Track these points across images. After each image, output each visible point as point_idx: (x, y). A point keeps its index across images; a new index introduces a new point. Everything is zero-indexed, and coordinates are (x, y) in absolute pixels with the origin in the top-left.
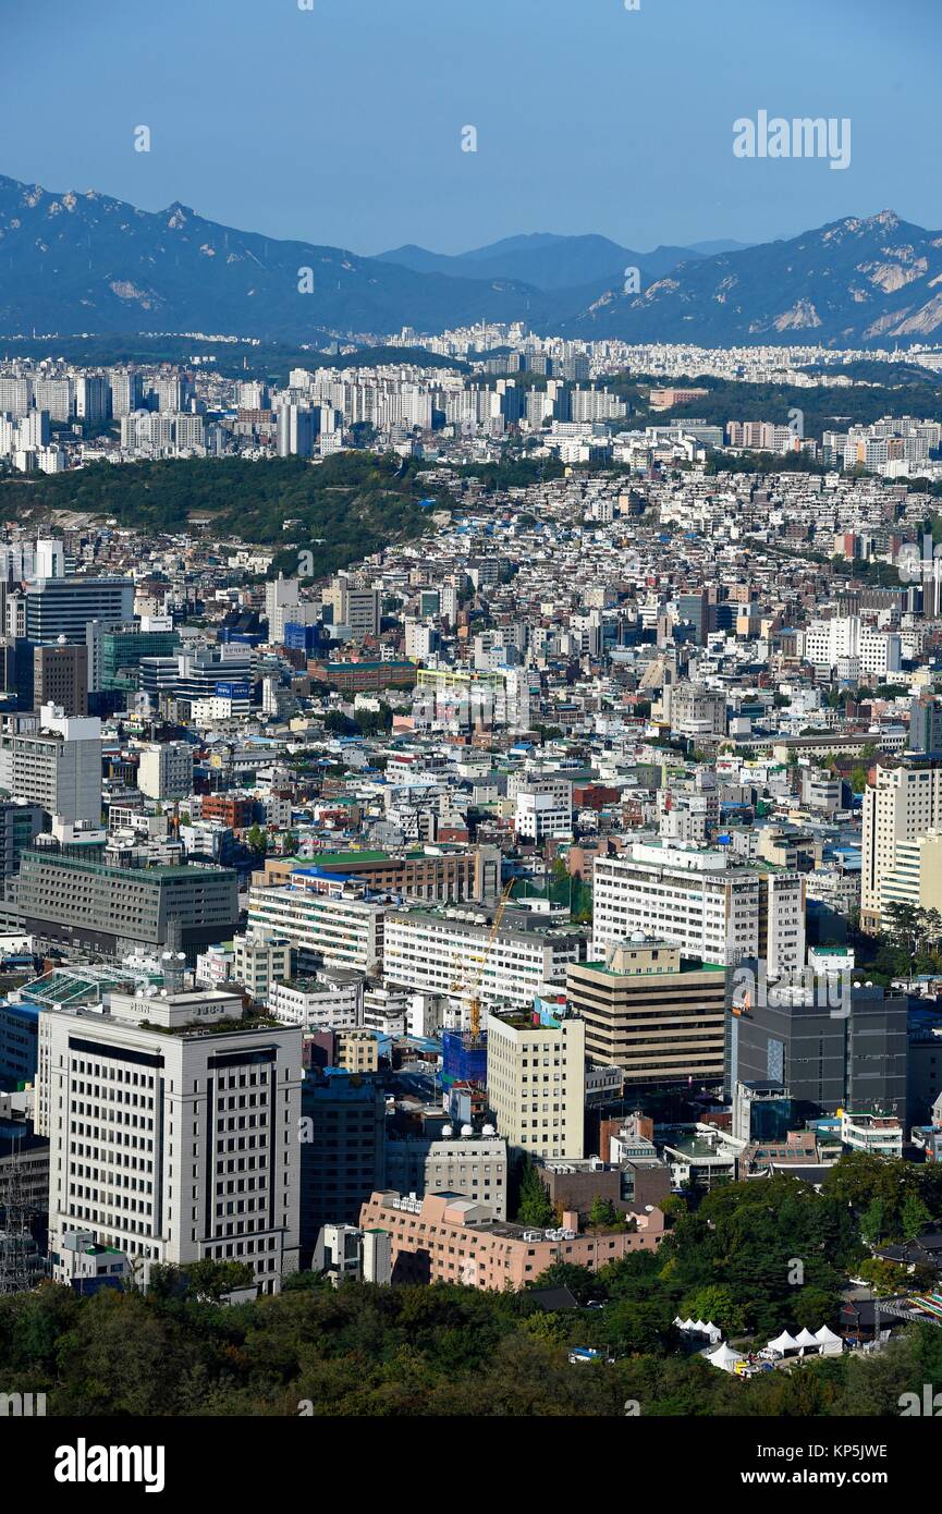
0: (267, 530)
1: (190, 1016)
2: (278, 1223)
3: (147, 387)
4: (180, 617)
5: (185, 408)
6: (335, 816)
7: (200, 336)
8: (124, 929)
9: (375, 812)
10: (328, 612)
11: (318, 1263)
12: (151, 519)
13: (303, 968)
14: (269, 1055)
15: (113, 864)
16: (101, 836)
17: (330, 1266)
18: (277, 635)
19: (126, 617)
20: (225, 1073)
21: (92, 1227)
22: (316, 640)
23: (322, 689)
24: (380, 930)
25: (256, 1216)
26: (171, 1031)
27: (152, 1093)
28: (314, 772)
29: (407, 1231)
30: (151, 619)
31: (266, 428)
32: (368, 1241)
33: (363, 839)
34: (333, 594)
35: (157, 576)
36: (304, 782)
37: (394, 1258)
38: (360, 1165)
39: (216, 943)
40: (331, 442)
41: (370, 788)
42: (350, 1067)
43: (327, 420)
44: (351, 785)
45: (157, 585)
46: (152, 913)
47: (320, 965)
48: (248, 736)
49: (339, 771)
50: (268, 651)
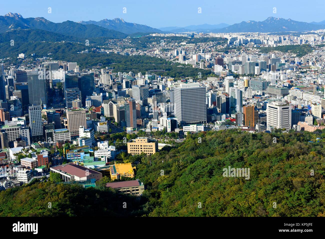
0: (296, 52)
1: (280, 104)
2: (289, 124)
3: (285, 37)
4: (286, 61)
5: (289, 40)
6: (300, 82)
7: (291, 32)
8: (277, 94)
9: (304, 81)
10: (301, 61)
11: (293, 128)
12: (284, 51)
13: (295, 98)
14: (288, 108)
15: (276, 87)
16: (275, 85)
17: (294, 129)
18: (296, 63)
19: (280, 61)
20: (284, 110)
21: (271, 124)
22: (300, 64)
23: (300, 69)
24: (303, 94)
25: (287, 124)
26: (278, 106)
27: (276, 112)
28: (299, 77)
29: (302, 125)
30: (283, 61)
31: (297, 41)
32: (298, 126)
33: (303, 84)
34: (302, 59)
35: (285, 57)
36: (298, 78)
37: (301, 128)
38: (298, 119)
39: (286, 95)
40: (303, 43)
41: (304, 79)
42: (299, 108)
43: (303, 40)
44: (302, 79)
45: (284, 58)
46: (280, 92)
47: (297, 98)
48: (292, 74)
49: (301, 77)
50: (295, 65)
